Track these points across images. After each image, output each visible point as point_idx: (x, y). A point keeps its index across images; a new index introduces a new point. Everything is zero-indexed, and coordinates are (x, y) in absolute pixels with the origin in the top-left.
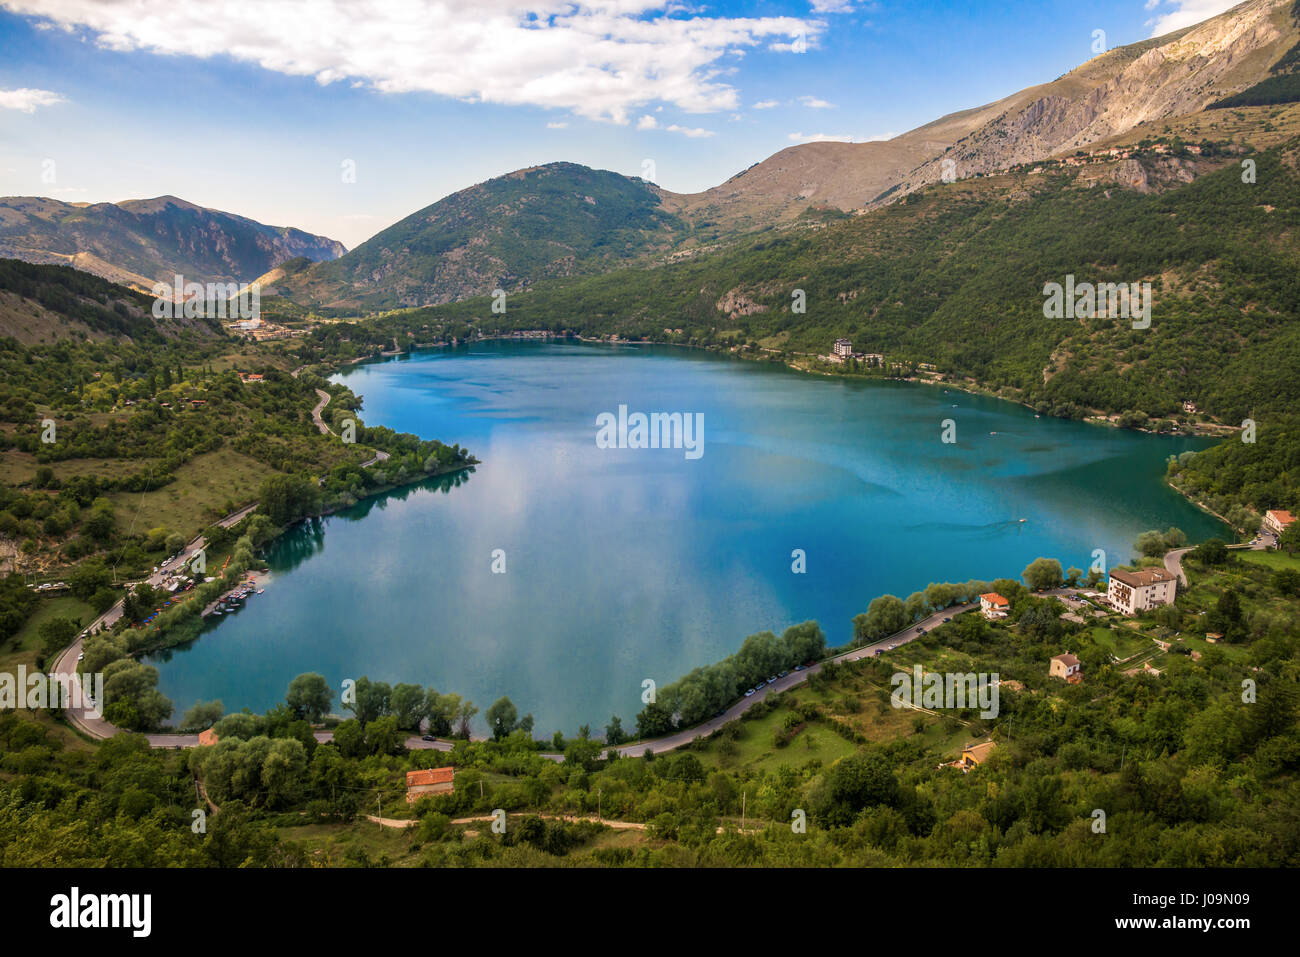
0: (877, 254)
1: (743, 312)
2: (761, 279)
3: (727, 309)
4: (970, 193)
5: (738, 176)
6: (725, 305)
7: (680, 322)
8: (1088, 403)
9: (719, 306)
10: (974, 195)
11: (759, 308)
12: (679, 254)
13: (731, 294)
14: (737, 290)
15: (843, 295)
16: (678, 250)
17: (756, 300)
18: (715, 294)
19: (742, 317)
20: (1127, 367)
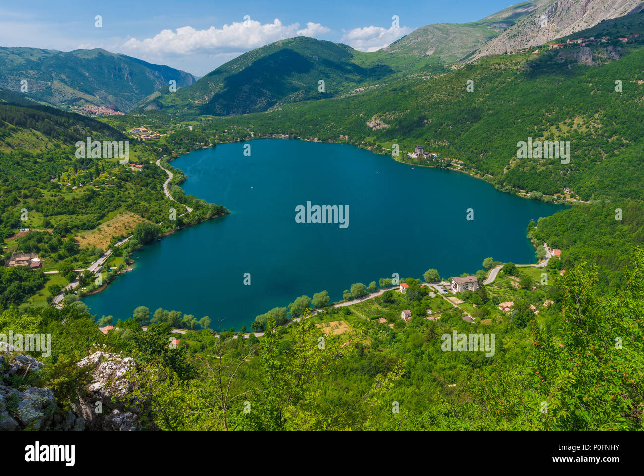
0: (446, 99)
1: (378, 127)
2: (388, 111)
3: (371, 125)
4: (499, 65)
5: (395, 43)
6: (370, 124)
7: (348, 132)
8: (519, 187)
9: (368, 123)
10: (502, 66)
11: (386, 126)
12: (358, 90)
13: (373, 118)
14: (376, 116)
15: (425, 121)
16: (358, 87)
17: (385, 121)
18: (366, 117)
19: (378, 130)
20: (544, 168)
